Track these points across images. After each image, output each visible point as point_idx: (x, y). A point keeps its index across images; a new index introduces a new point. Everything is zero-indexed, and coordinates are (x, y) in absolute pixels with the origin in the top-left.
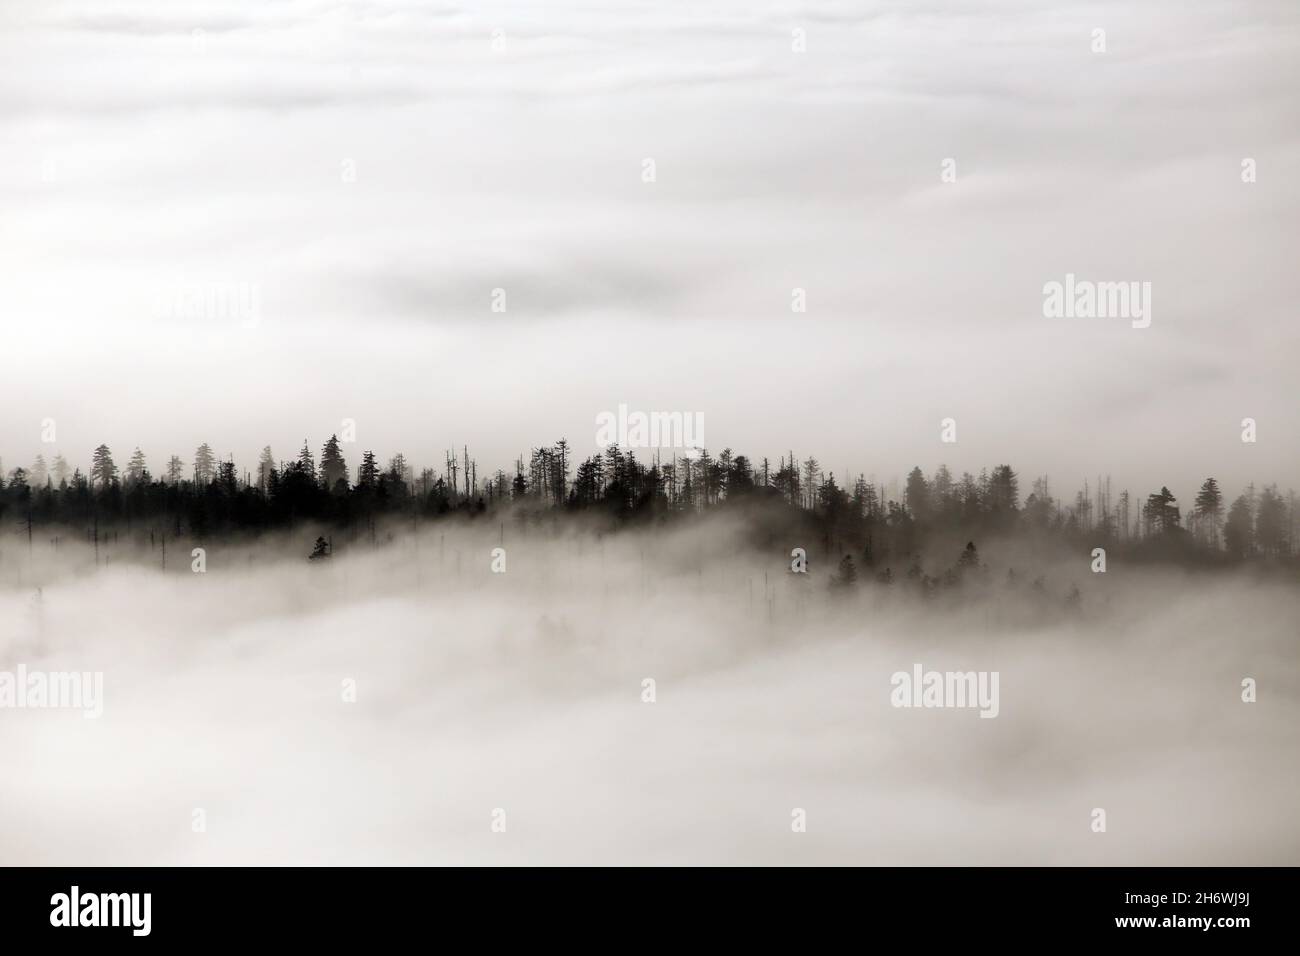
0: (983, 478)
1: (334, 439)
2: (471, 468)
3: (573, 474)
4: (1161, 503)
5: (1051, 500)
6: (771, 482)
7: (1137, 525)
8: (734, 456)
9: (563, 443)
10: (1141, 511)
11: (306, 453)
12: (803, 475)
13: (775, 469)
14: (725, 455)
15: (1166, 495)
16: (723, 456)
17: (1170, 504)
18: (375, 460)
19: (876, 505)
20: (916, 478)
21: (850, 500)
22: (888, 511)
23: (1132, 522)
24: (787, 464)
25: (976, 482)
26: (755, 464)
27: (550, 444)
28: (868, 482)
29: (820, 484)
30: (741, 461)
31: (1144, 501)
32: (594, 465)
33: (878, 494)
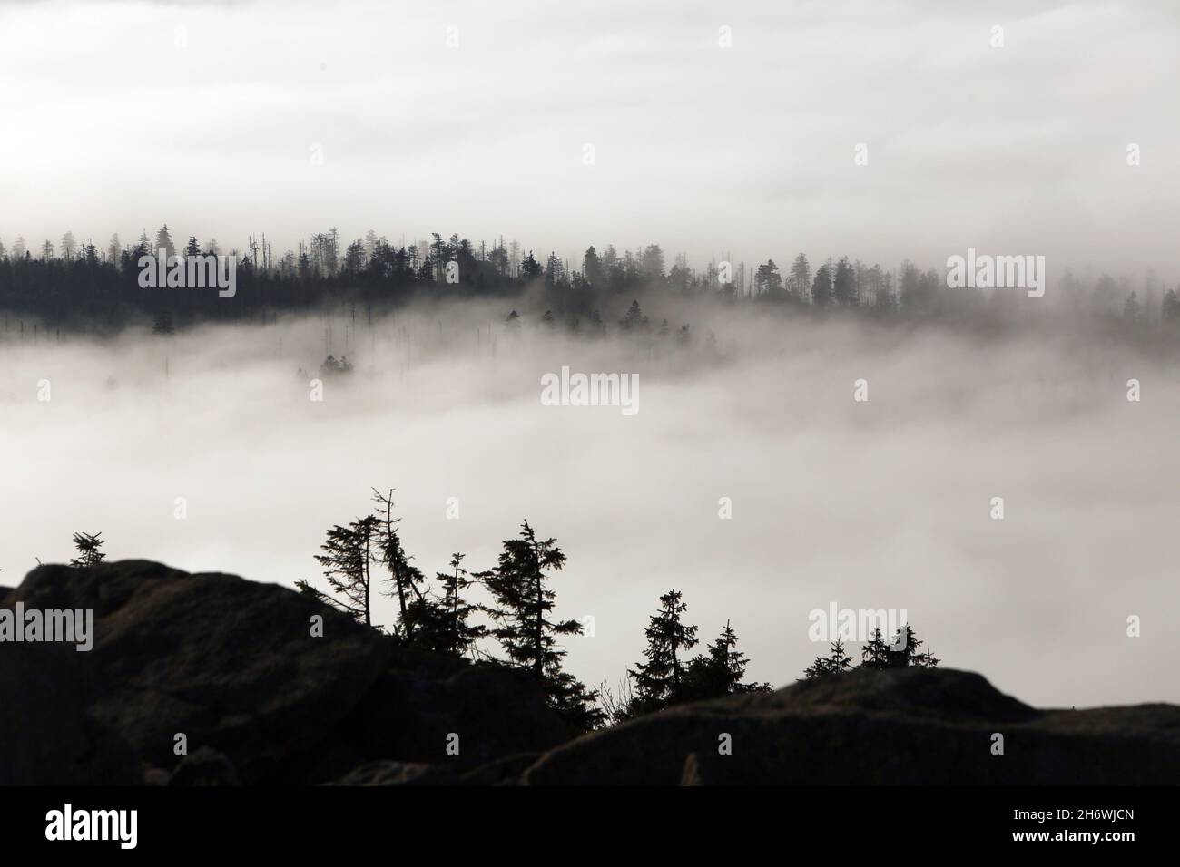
0: (639, 254)
1: (165, 227)
2: (267, 248)
3: (342, 252)
4: (767, 272)
5: (688, 269)
6: (487, 258)
7: (750, 287)
8: (460, 239)
9: (334, 230)
10: (753, 277)
11: (144, 239)
12: (509, 253)
13: (489, 249)
14: (454, 239)
15: (771, 265)
16: (452, 240)
17: (774, 271)
18: (197, 243)
19: (563, 275)
20: (591, 254)
21: (544, 270)
22: (572, 279)
23: (746, 285)
24: (498, 247)
25: (634, 257)
26: (475, 246)
27: (325, 231)
28: (557, 257)
29: (521, 259)
30: (465, 243)
31: (756, 270)
32: (358, 246)
33: (565, 267)
